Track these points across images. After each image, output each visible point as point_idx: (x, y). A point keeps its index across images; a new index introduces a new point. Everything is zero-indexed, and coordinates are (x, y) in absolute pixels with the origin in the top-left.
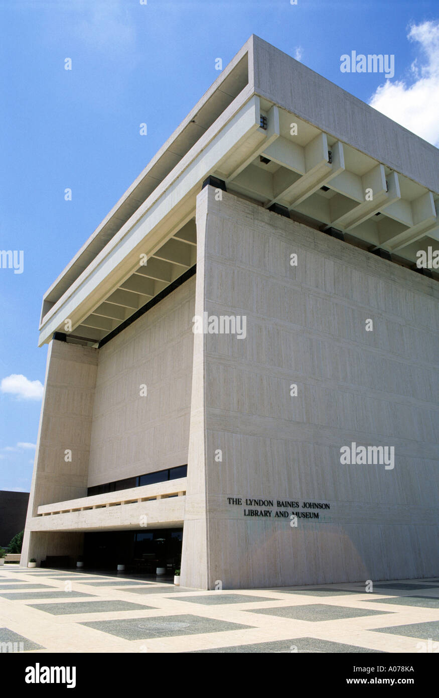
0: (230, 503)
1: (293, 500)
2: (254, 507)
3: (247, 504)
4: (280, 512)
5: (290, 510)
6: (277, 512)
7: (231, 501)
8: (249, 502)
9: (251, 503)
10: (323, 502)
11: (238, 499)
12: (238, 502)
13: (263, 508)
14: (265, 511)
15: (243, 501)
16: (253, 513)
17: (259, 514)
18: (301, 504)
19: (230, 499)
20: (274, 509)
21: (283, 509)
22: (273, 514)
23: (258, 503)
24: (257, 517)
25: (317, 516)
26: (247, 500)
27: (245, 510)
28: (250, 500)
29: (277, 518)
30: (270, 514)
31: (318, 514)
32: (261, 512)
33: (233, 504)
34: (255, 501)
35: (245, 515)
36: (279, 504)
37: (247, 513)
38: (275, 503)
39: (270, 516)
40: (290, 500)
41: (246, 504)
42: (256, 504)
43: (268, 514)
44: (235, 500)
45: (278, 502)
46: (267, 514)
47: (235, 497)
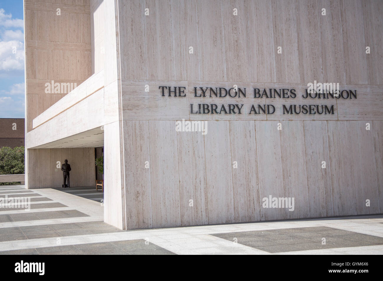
0: (163, 95)
1: (286, 87)
2: (208, 100)
3: (196, 96)
4: (260, 106)
5: (278, 102)
6: (253, 107)
7: (166, 91)
8: (199, 92)
9: (204, 93)
11: (180, 88)
12: (179, 92)
13: (227, 101)
14: (230, 106)
15: (189, 90)
16: (207, 109)
17: (218, 110)
19: (163, 87)
20: (250, 101)
21: (264, 101)
22: (246, 110)
23: (218, 93)
24: (215, 116)
25: (331, 110)
26: (195, 88)
27: (192, 105)
28: (201, 88)
29: (253, 116)
30: (239, 110)
31: (332, 107)
32: (223, 106)
33: (170, 95)
34: (211, 89)
35: (192, 112)
36: (257, 93)
37: (196, 109)
38: (250, 92)
39: (240, 113)
40: (278, 87)
41: (193, 95)
42: (213, 95)
43: (236, 110)
44: (172, 89)
45: (255, 90)
46: (234, 109)
47: (173, 85)
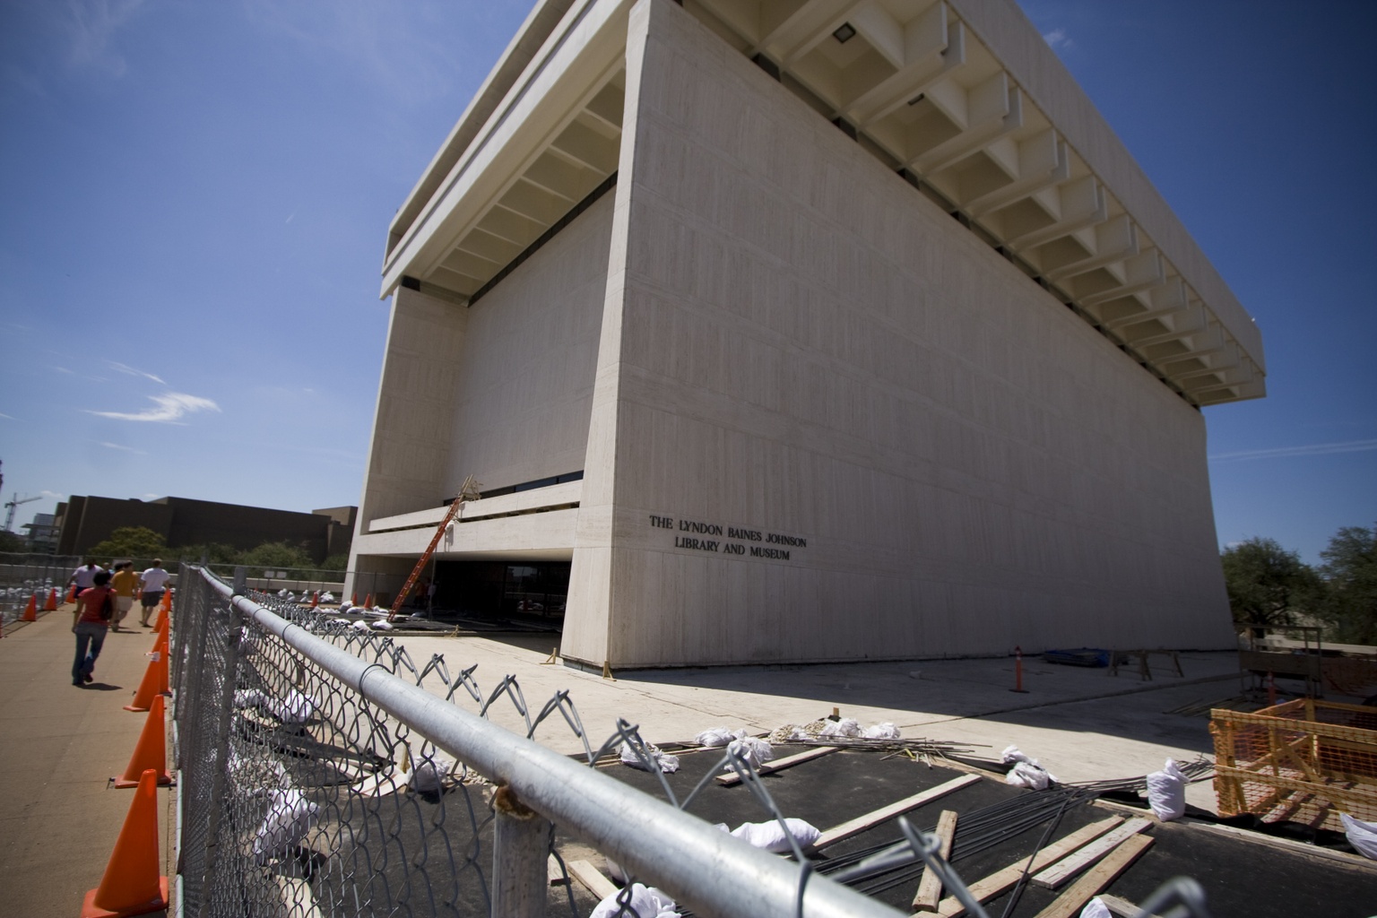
0: (653, 525)
1: (753, 529)
2: (692, 535)
3: (681, 529)
4: (732, 546)
5: (748, 544)
6: (727, 545)
7: (656, 521)
8: (684, 526)
9: (688, 526)
10: (797, 536)
11: (668, 519)
12: (666, 523)
13: (707, 537)
14: (708, 542)
15: (675, 523)
16: (690, 544)
17: (699, 545)
18: (765, 537)
19: (653, 517)
20: (724, 540)
21: (736, 541)
22: (721, 548)
23: (699, 528)
24: (696, 551)
25: (786, 556)
26: (681, 522)
27: (677, 538)
28: (686, 522)
29: (727, 555)
30: (716, 547)
31: (788, 553)
32: (703, 542)
33: (659, 526)
34: (694, 524)
35: (677, 545)
36: (732, 533)
37: (680, 542)
38: (725, 531)
39: (716, 550)
40: (748, 529)
41: (679, 528)
42: (695, 530)
43: (713, 547)
44: (661, 520)
45: (730, 529)
46: (711, 546)
47: (662, 515)
